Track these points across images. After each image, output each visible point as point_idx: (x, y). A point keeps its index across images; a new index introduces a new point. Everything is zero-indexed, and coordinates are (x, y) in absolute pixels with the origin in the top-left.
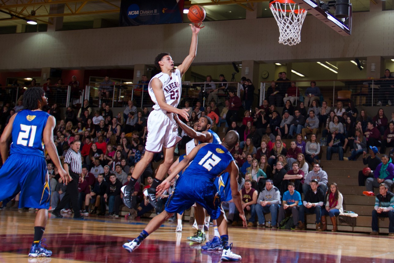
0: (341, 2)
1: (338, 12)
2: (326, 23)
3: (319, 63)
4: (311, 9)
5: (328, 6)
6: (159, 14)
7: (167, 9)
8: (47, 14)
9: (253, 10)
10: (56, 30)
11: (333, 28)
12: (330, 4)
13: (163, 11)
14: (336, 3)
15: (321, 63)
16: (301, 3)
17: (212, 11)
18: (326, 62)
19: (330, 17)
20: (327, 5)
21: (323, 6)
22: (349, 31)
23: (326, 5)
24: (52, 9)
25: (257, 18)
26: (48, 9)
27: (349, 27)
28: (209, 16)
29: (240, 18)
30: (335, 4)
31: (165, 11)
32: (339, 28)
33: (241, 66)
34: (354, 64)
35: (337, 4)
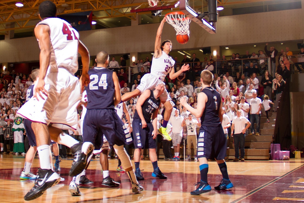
0: (212, 12)
1: (210, 19)
2: (202, 26)
3: (179, 52)
4: (194, 18)
5: (203, 15)
6: (76, 25)
7: (81, 22)
8: (4, 29)
9: (136, 20)
10: (10, 39)
11: (206, 29)
12: (205, 14)
13: (79, 23)
14: (209, 13)
15: (181, 52)
16: (188, 14)
17: (107, 22)
18: (184, 51)
19: (205, 22)
21: (200, 15)
22: (215, 31)
24: (7, 25)
25: (139, 25)
26: (5, 25)
27: (215, 28)
28: (105, 25)
29: (126, 25)
31: (80, 23)
32: (210, 29)
33: (129, 56)
34: (201, 52)
35: (209, 14)
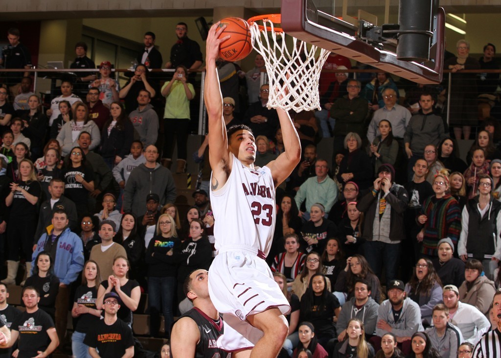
0: (412, 29)
1: (403, 51)
4: (339, 49)
12: (384, 31)
14: (401, 30)
16: (314, 40)
20: (379, 34)
21: (369, 33)
23: (376, 33)
30: (396, 33)
35: (401, 33)
